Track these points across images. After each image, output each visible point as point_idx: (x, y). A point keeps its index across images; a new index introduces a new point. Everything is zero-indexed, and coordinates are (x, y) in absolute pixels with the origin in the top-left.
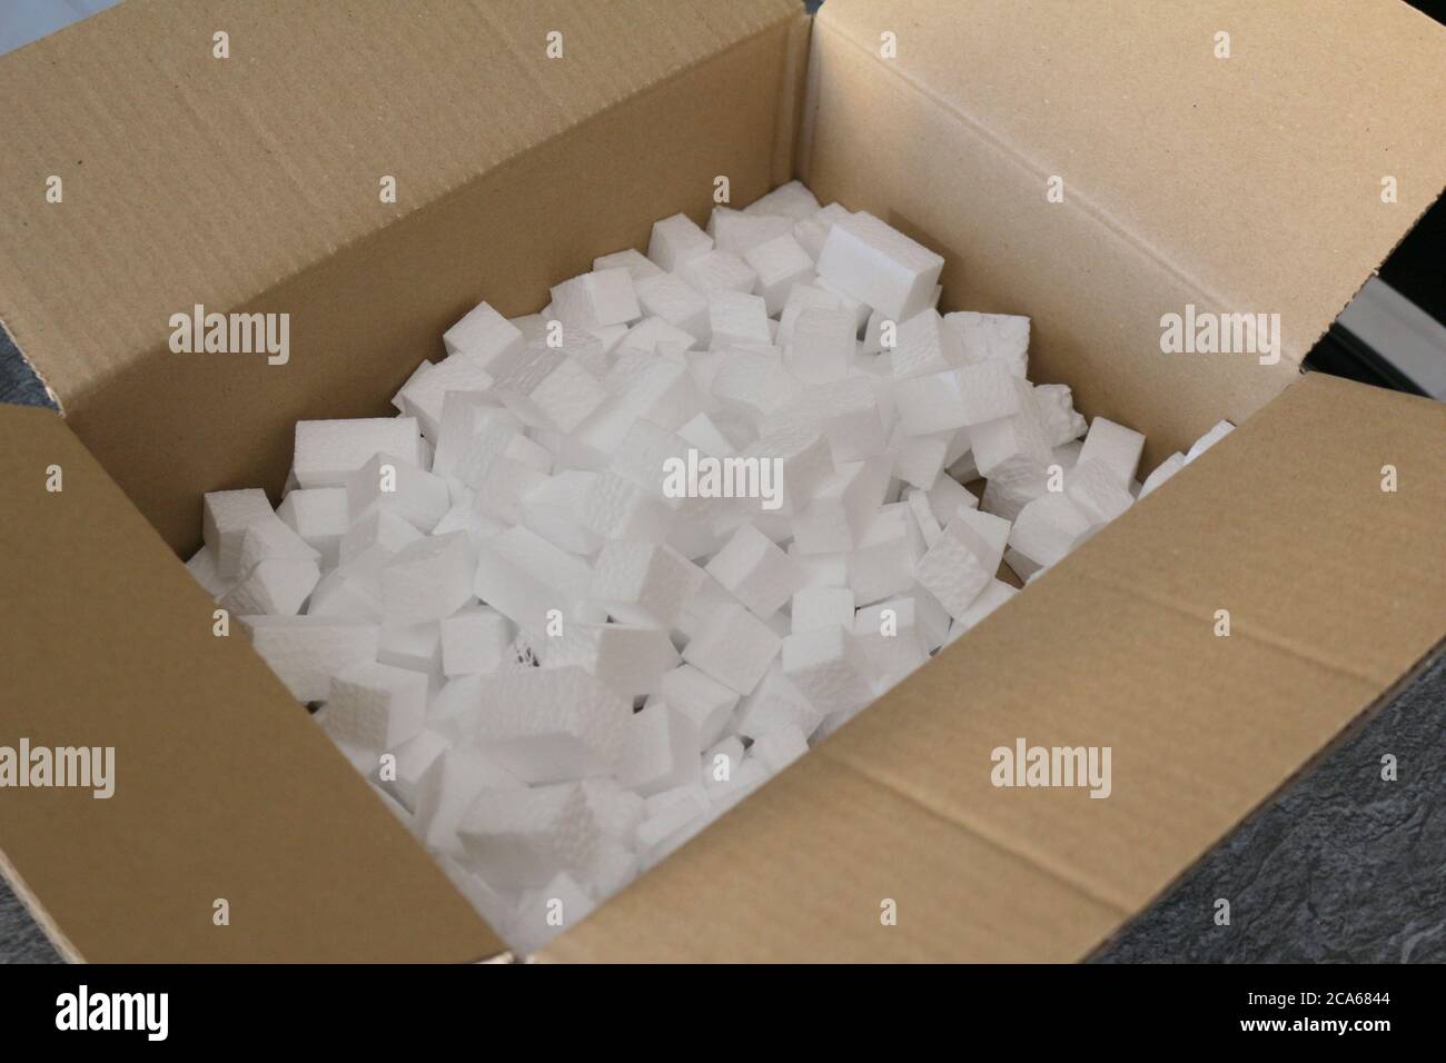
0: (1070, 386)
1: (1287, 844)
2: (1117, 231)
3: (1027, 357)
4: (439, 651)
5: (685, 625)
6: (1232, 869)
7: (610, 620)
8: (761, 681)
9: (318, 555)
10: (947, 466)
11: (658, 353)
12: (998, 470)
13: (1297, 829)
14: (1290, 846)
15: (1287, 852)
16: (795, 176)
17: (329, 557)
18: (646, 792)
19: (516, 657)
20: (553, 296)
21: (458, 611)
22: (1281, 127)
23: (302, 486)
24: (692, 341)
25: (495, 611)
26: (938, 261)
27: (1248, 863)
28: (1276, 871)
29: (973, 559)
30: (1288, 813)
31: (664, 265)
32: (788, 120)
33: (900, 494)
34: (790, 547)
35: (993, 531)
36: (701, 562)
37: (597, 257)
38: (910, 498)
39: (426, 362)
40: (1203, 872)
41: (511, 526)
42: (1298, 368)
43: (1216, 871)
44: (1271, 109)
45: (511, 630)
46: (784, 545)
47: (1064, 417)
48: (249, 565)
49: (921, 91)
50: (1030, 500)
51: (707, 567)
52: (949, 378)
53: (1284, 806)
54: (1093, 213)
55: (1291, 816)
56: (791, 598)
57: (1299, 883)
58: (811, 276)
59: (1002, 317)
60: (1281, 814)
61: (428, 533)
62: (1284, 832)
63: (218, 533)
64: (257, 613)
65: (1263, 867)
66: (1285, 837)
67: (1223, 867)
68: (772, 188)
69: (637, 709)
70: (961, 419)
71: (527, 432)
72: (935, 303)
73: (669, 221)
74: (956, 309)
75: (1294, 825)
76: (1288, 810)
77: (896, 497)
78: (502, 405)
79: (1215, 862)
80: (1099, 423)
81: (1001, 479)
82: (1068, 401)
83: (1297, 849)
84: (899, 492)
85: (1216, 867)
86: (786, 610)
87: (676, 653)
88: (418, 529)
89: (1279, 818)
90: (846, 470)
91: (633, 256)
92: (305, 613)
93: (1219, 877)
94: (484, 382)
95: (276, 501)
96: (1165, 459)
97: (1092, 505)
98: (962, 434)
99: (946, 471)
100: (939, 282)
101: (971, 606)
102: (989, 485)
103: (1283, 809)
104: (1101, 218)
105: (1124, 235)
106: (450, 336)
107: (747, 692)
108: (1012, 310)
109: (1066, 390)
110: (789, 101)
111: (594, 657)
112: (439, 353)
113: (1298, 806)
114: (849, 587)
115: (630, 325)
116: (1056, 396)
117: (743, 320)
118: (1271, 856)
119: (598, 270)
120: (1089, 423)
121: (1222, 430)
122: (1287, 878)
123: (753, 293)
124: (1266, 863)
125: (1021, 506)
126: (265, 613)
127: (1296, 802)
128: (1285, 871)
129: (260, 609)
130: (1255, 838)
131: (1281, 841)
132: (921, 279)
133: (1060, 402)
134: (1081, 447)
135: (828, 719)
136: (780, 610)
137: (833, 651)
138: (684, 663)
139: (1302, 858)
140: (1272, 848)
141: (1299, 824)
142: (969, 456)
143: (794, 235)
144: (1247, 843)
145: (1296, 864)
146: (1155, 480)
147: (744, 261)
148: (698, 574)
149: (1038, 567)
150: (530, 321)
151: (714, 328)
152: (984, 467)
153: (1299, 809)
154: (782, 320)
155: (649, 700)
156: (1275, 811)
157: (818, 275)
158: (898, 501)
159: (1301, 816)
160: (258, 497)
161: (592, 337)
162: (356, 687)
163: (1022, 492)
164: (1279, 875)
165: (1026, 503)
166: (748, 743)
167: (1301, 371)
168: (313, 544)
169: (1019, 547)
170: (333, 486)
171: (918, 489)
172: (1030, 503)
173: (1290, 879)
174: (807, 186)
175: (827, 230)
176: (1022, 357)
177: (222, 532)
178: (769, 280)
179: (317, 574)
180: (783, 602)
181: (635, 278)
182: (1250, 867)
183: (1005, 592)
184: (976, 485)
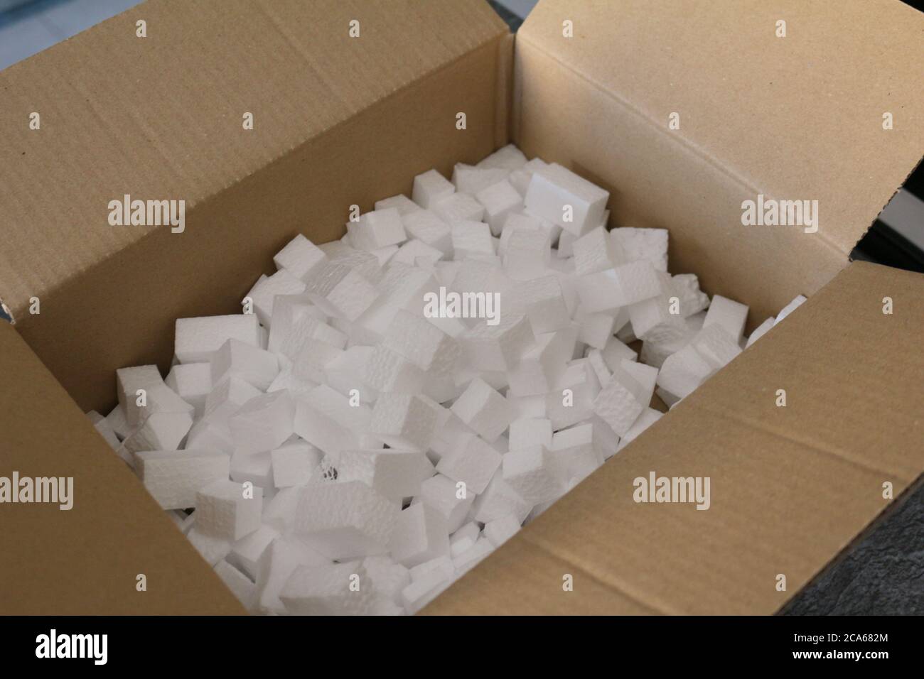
0: (696, 274)
1: (855, 583)
2: (722, 170)
3: (667, 257)
4: (271, 471)
5: (438, 448)
6: (817, 601)
7: (386, 447)
8: (489, 485)
9: (192, 408)
10: (616, 332)
11: (416, 264)
12: (649, 334)
13: (862, 572)
14: (858, 584)
15: (856, 587)
16: (510, 141)
17: (198, 411)
18: (410, 564)
19: (322, 474)
20: (348, 229)
21: (283, 444)
22: (830, 95)
23: (181, 362)
24: (440, 254)
25: (309, 443)
26: (603, 195)
27: (829, 597)
28: (849, 602)
29: (631, 396)
30: (855, 561)
31: (422, 204)
32: (503, 103)
33: (584, 352)
34: (508, 392)
35: (646, 376)
36: (447, 404)
37: (376, 201)
38: (589, 355)
39: (264, 276)
40: (798, 604)
41: (319, 385)
42: (848, 259)
43: (807, 603)
44: (822, 83)
45: (320, 455)
46: (503, 392)
47: (694, 296)
48: (146, 417)
49: (588, 81)
50: (672, 353)
51: (451, 408)
52: (611, 273)
53: (852, 556)
54: (706, 158)
55: (858, 563)
56: (509, 427)
57: (865, 610)
58: (520, 208)
59: (650, 231)
60: (851, 562)
61: (264, 391)
62: (853, 574)
63: (125, 397)
64: (149, 450)
65: (839, 600)
66: (855, 577)
67: (812, 600)
68: (495, 150)
69: (406, 506)
70: (621, 301)
71: (330, 322)
72: (604, 222)
73: (426, 175)
74: (618, 226)
75: (860, 569)
76: (856, 559)
77: (581, 355)
78: (311, 303)
79: (807, 597)
80: (717, 299)
81: (651, 340)
82: (696, 285)
83: (863, 586)
84: (582, 351)
85: (807, 600)
86: (506, 434)
87: (432, 466)
88: (258, 388)
89: (850, 565)
90: (543, 339)
91: (402, 199)
92: (183, 448)
93: (808, 607)
94: (299, 288)
95: (165, 372)
96: (762, 322)
97: (713, 356)
98: (623, 310)
99: (616, 336)
100: (607, 208)
101: (631, 428)
102: (644, 344)
103: (852, 559)
104: (711, 161)
105: (727, 173)
106: (279, 258)
107: (480, 492)
108: (656, 225)
109: (694, 277)
110: (503, 92)
111: (372, 474)
112: (272, 269)
113: (862, 556)
114: (548, 419)
115: (400, 245)
116: (688, 282)
117: (475, 239)
118: (845, 591)
119: (378, 210)
120: (710, 298)
121: (799, 301)
122: (857, 606)
123: (483, 221)
124: (841, 596)
125: (665, 357)
126: (155, 450)
127: (862, 553)
128: (855, 602)
129: (150, 447)
130: (833, 580)
131: (851, 581)
132: (594, 207)
133: (690, 286)
134: (706, 315)
135: (536, 508)
136: (502, 434)
137: (535, 462)
138: (438, 473)
139: (866, 593)
140: (845, 586)
141: (864, 568)
142: (629, 325)
143: (510, 181)
144: (828, 583)
145: (862, 597)
146: (755, 336)
147: (477, 200)
148: (446, 413)
149: (678, 399)
150: (332, 246)
151: (455, 246)
152: (639, 333)
153: (864, 558)
154: (501, 238)
155: (413, 499)
156: (847, 560)
157: (525, 207)
158: (583, 357)
159: (865, 562)
160: (152, 371)
161: (371, 255)
162: (213, 498)
163: (666, 348)
164: (851, 605)
165: (669, 355)
166: (482, 526)
167: (850, 260)
168: (189, 401)
169: (663, 385)
170: (202, 361)
171: (595, 348)
172: (671, 356)
173: (859, 607)
174: (519, 147)
175: (530, 176)
176: (664, 257)
177: (128, 395)
178: (493, 211)
179: (191, 422)
180: (504, 430)
181: (403, 213)
182: (830, 599)
183: (654, 416)
184: (636, 345)
